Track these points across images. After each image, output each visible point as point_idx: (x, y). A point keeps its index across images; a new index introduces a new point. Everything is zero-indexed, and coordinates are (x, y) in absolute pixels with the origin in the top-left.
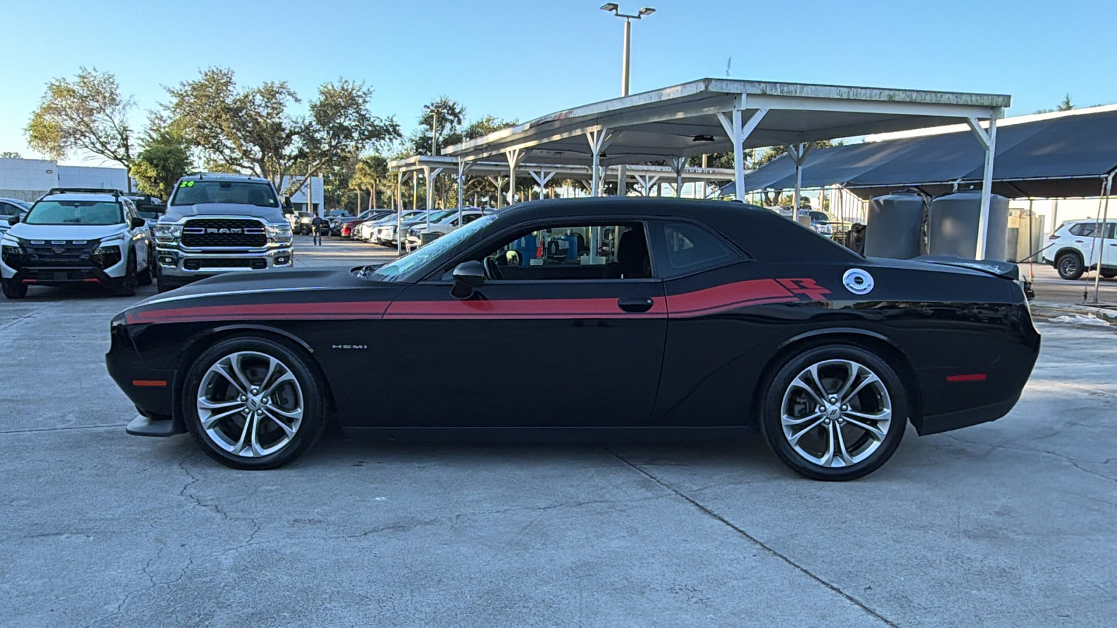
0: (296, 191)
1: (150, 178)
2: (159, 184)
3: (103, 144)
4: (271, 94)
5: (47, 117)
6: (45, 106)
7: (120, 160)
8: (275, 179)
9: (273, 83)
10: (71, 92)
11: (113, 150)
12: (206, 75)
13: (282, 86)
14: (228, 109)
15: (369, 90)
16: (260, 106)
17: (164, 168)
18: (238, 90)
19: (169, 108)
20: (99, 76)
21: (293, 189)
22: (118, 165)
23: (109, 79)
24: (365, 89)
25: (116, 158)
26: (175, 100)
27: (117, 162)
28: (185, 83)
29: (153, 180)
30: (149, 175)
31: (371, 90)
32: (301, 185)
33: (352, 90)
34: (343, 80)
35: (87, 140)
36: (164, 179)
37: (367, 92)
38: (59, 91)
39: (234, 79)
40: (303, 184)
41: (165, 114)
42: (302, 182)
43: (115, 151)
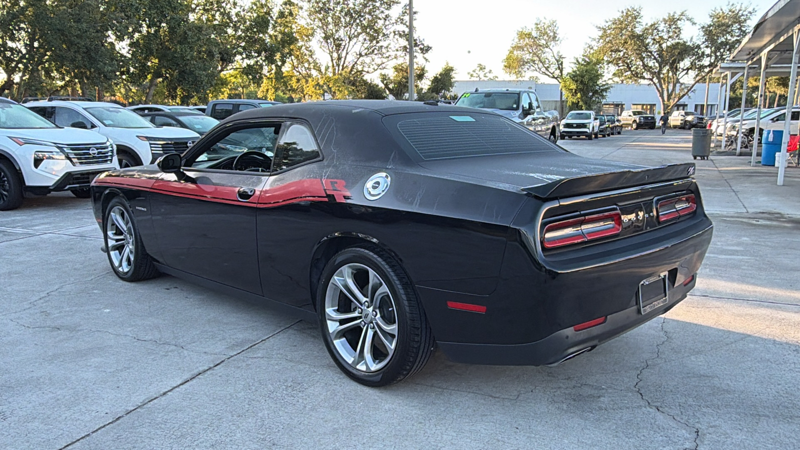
0: (684, 95)
1: (572, 90)
2: (577, 93)
3: (547, 69)
4: (672, 21)
5: (515, 52)
6: (513, 46)
7: (556, 78)
8: (669, 87)
9: (675, 13)
10: (529, 35)
11: (552, 72)
12: (623, 12)
13: (682, 14)
14: (633, 36)
15: (754, 9)
16: (663, 31)
17: (582, 82)
18: (646, 20)
19: (595, 40)
20: (547, 23)
21: (681, 94)
22: (554, 81)
23: (553, 24)
24: (750, 9)
25: (554, 77)
26: (600, 33)
27: (554, 80)
28: (608, 20)
29: (574, 91)
30: (571, 88)
31: (755, 10)
32: (689, 91)
33: (739, 11)
34: (731, 4)
35: (536, 66)
36: (581, 90)
37: (752, 11)
38: (522, 35)
39: (642, 13)
40: (690, 90)
41: (594, 43)
42: (689, 88)
43: (553, 73)
